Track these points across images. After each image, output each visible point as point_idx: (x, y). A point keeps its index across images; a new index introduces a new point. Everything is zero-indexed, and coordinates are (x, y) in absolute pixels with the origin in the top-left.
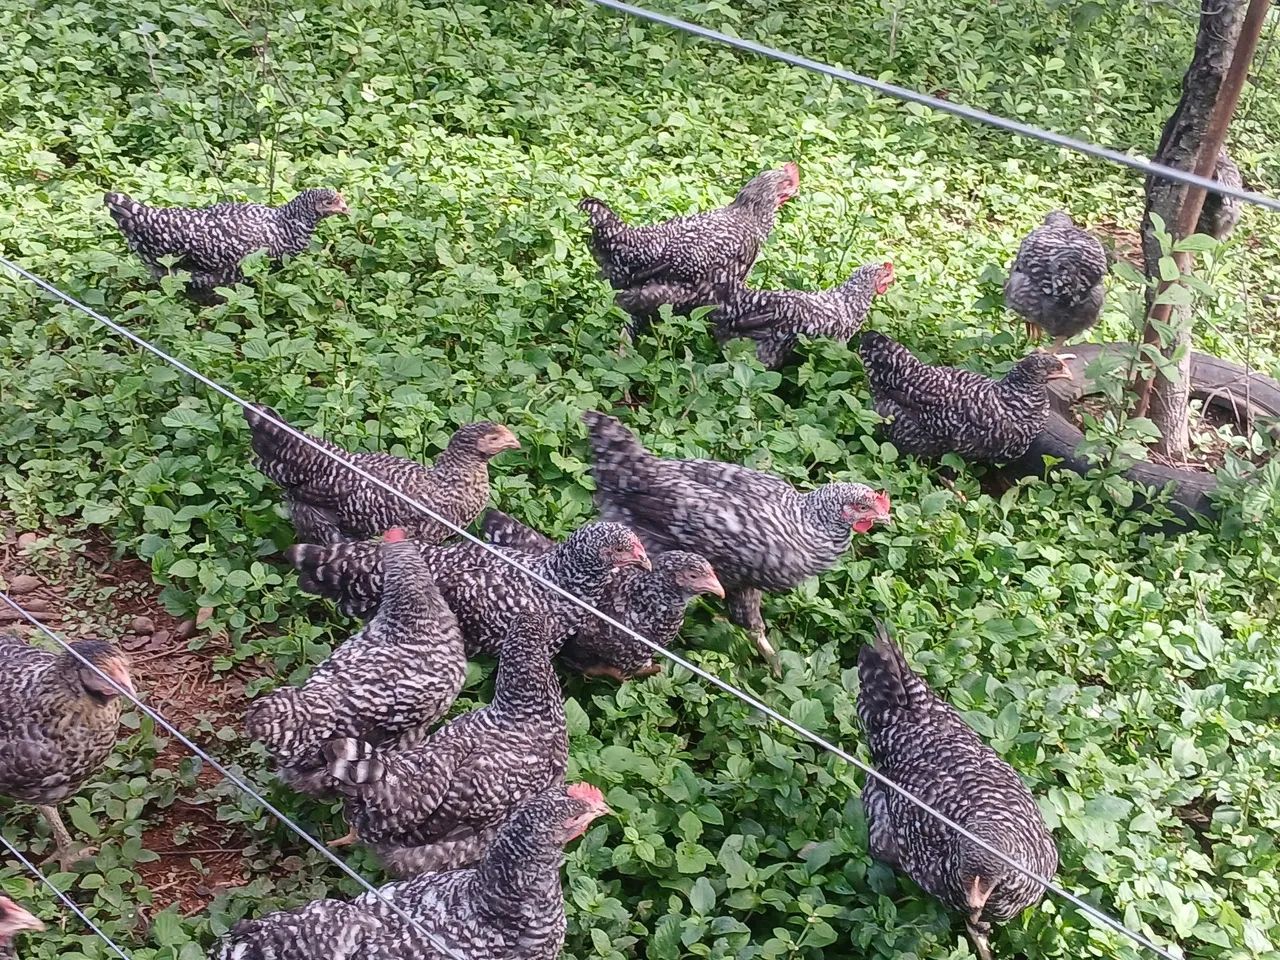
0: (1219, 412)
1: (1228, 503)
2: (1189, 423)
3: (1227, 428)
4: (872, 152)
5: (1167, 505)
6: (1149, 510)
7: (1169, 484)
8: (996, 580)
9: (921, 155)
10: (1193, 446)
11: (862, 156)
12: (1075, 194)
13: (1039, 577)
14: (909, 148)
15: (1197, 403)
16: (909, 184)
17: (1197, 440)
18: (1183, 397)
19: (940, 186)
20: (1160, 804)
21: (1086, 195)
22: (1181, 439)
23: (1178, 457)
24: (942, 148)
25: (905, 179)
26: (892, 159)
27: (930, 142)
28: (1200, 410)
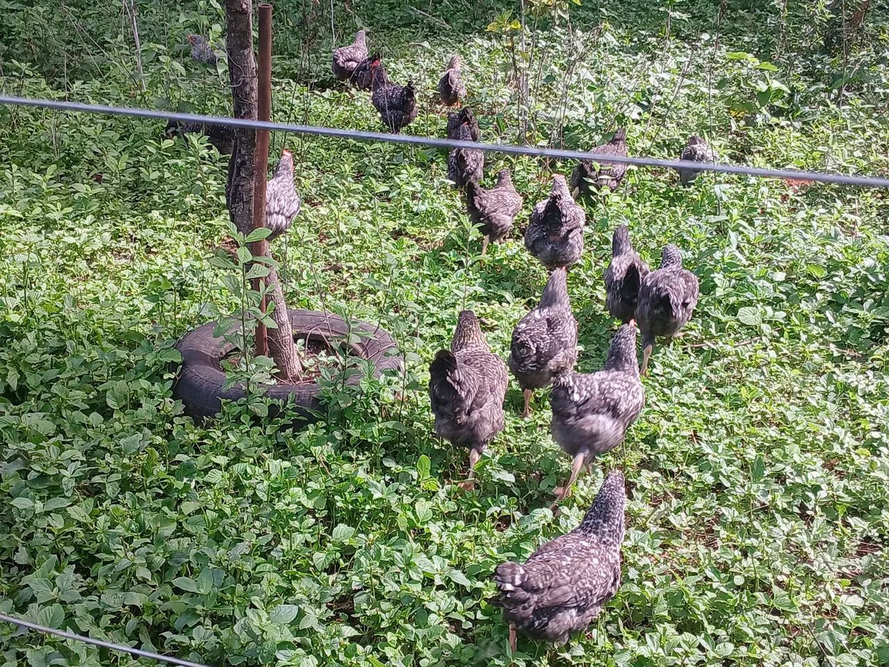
0: (316, 344)
1: (330, 398)
2: (299, 355)
3: (323, 353)
4: (55, 222)
5: (294, 409)
6: (282, 415)
7: (290, 395)
8: (187, 486)
9: (90, 218)
10: (304, 369)
11: (49, 225)
12: (202, 226)
13: (216, 477)
14: (82, 215)
15: (301, 341)
16: (84, 237)
17: (306, 364)
18: (289, 338)
19: (107, 235)
20: (318, 604)
21: (210, 225)
22: (296, 366)
23: (296, 378)
24: (105, 211)
25: (80, 235)
26: (69, 224)
27: (94, 209)
28: (304, 345)
